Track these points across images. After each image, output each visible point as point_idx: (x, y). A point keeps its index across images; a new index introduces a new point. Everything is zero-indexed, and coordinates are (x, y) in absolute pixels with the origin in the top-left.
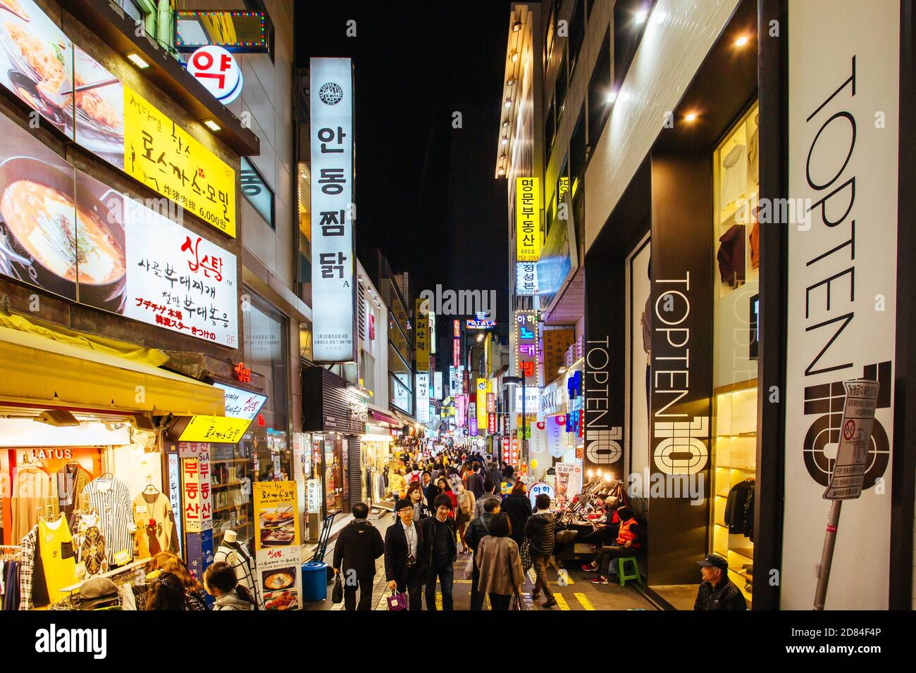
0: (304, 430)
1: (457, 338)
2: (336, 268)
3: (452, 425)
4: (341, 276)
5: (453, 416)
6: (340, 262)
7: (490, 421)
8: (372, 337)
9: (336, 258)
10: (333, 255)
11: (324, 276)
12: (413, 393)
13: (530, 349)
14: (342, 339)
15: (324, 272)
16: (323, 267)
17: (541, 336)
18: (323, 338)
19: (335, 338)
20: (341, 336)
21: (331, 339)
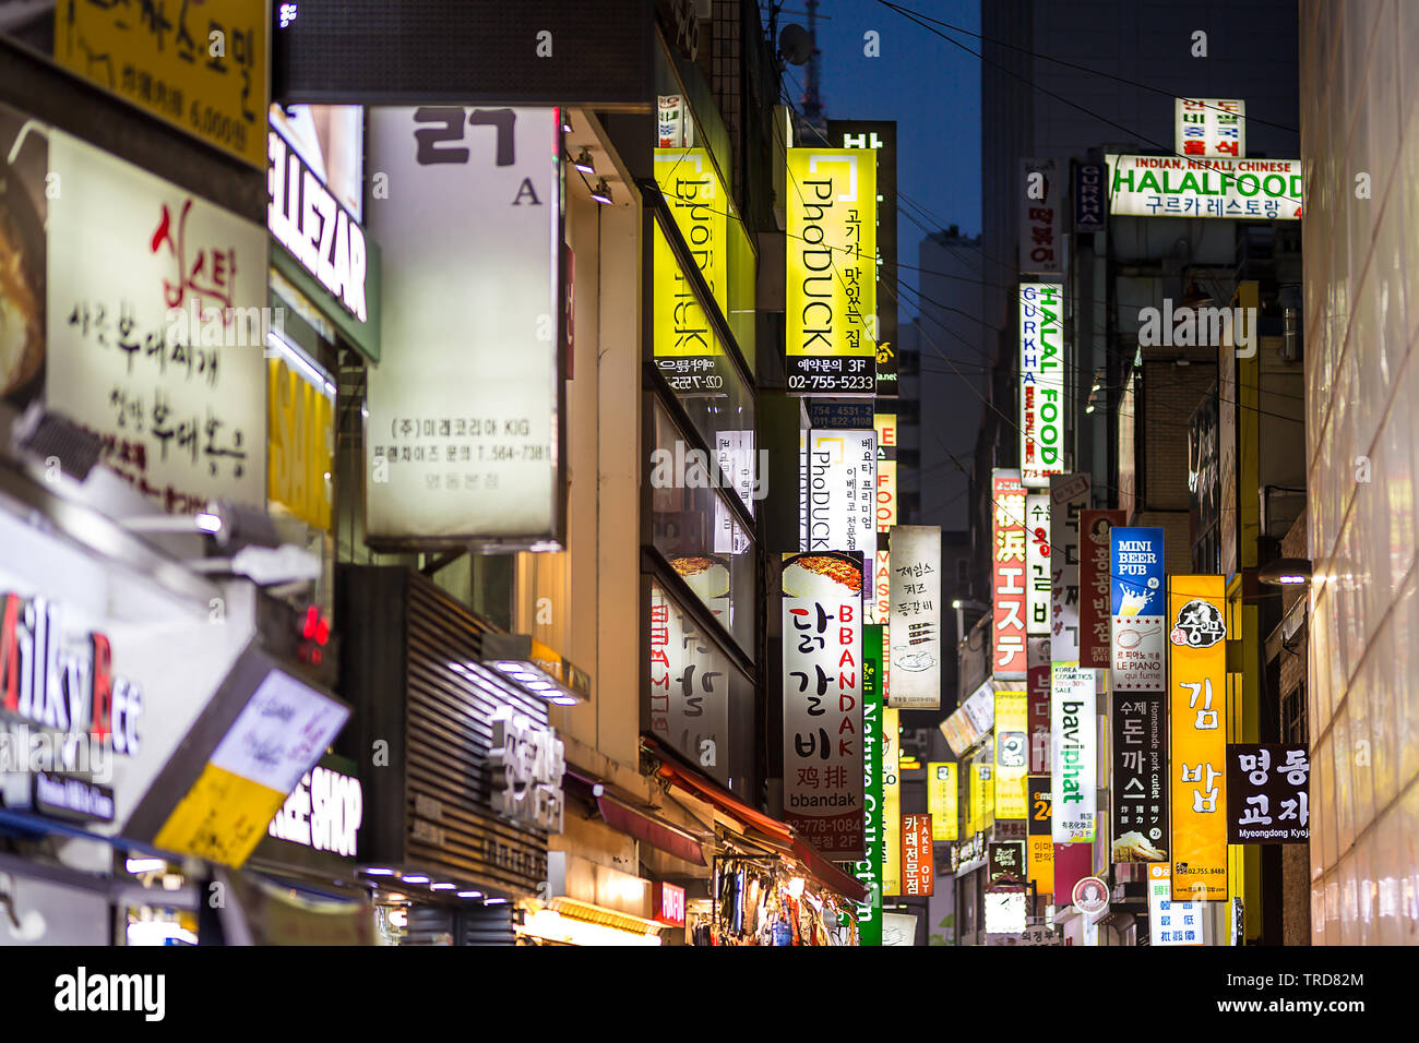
2: (479, 116)
4: (506, 155)
11: (426, 155)
14: (502, 439)
15: (424, 137)
16: (421, 117)
18: (413, 434)
19: (473, 434)
20: (501, 426)
21: (454, 440)
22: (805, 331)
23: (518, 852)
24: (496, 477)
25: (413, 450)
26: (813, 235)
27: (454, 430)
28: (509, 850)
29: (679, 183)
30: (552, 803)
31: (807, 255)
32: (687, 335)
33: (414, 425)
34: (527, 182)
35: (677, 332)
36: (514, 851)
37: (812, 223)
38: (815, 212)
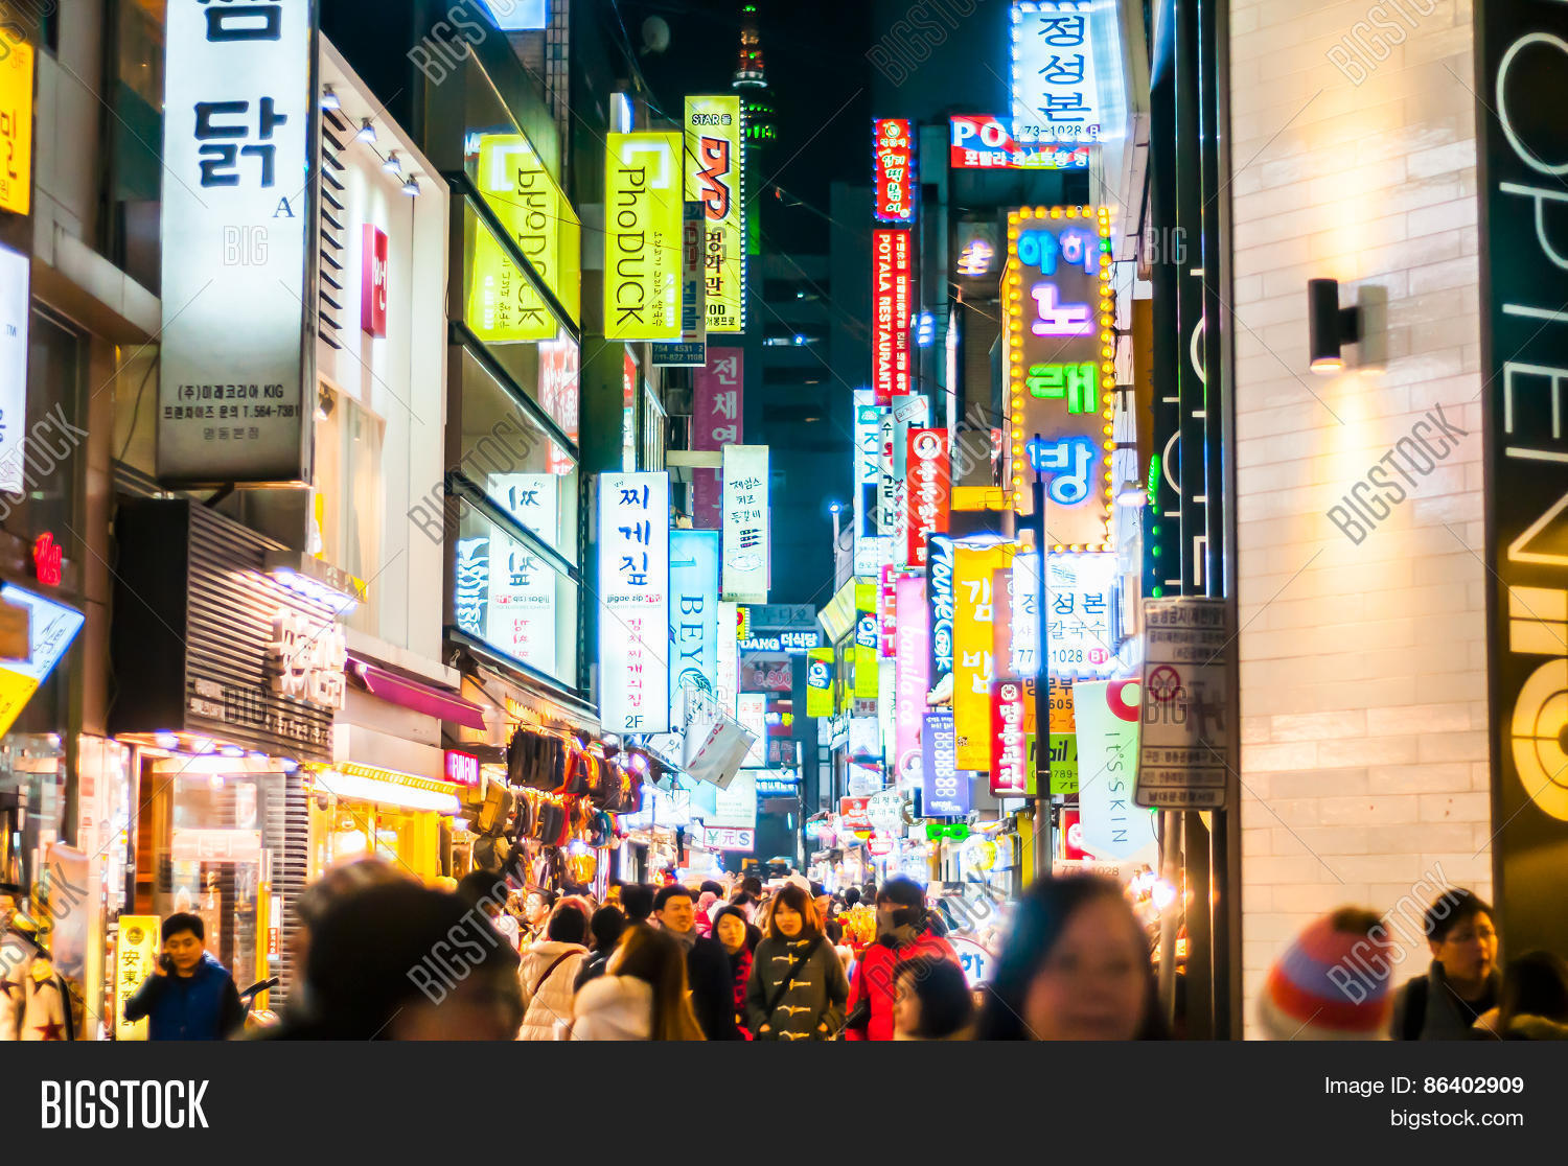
0: (114, 726)
1: (893, 228)
2: (247, 150)
3: (864, 760)
4: (267, 178)
5: (868, 707)
6: (266, 127)
7: (998, 723)
8: (372, 323)
9: (251, 119)
10: (240, 107)
11: (208, 179)
12: (585, 572)
13: (1074, 383)
14: (262, 401)
15: (206, 166)
16: (204, 149)
17: (1125, 321)
18: (194, 397)
19: (240, 396)
20: (261, 390)
21: (225, 402)
22: (619, 309)
23: (302, 724)
24: (257, 430)
25: (194, 410)
26: (627, 219)
27: (226, 394)
28: (292, 722)
29: (521, 172)
30: (332, 685)
31: (621, 238)
32: (529, 313)
33: (195, 390)
34: (284, 200)
35: (520, 310)
36: (297, 723)
37: (627, 209)
38: (629, 198)
